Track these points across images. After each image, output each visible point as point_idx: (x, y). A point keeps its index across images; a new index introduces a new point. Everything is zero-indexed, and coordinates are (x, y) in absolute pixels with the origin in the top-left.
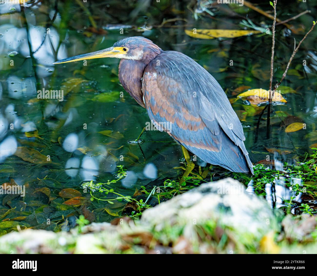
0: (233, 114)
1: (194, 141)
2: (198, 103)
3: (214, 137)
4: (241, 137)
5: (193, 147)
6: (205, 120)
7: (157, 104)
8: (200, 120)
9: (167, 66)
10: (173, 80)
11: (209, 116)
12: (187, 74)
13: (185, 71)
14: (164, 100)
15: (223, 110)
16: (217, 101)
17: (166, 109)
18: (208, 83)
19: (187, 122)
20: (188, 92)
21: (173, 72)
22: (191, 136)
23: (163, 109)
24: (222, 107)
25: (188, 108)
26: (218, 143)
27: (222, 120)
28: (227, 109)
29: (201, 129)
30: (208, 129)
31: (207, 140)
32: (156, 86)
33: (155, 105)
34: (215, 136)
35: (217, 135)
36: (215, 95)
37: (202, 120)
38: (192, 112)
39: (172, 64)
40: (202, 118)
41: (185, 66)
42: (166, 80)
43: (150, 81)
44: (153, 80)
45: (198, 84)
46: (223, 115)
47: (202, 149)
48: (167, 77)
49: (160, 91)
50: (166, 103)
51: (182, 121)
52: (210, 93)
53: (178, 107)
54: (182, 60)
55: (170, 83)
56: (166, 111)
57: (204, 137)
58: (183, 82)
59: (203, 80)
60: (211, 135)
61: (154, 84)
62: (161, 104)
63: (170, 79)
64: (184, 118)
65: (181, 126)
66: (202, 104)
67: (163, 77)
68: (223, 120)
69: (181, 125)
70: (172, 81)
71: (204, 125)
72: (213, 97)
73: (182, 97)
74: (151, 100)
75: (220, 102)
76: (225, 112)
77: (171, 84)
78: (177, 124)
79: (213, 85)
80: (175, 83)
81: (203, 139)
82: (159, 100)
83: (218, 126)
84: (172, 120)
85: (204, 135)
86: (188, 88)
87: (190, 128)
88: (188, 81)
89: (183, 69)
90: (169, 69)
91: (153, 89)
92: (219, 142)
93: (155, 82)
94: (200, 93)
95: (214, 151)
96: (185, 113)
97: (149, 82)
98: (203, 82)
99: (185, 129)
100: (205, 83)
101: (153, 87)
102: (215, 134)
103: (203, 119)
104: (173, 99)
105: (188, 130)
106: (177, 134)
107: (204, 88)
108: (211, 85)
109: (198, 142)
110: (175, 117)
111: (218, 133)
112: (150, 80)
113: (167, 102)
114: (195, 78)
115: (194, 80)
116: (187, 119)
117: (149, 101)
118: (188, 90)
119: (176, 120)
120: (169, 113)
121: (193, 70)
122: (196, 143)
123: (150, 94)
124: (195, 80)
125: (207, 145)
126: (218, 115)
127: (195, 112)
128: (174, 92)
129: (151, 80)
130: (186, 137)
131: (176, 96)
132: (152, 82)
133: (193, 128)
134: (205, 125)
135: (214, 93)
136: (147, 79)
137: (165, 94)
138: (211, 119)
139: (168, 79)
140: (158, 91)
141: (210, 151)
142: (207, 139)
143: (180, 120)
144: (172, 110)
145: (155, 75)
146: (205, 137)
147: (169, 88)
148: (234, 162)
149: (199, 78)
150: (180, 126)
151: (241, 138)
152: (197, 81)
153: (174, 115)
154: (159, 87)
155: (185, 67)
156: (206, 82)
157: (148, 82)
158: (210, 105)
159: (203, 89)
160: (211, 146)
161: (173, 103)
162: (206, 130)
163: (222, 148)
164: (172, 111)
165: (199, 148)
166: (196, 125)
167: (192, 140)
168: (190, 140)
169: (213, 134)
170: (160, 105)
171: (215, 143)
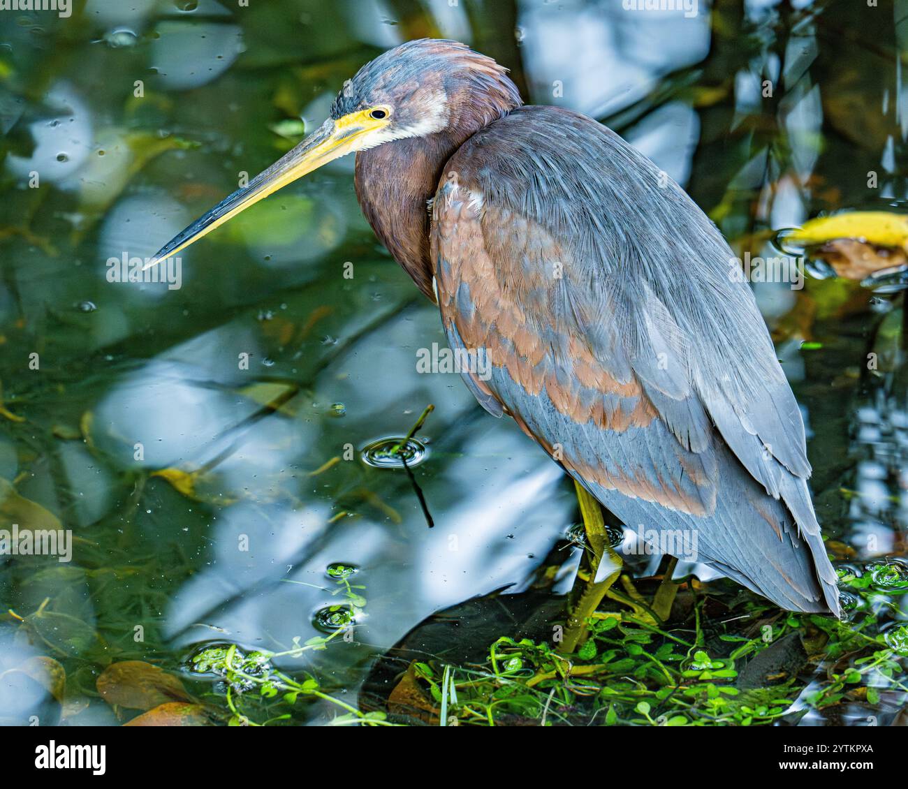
0: (767, 373)
1: (613, 469)
2: (634, 325)
3: (687, 457)
4: (793, 463)
5: (613, 489)
6: (655, 392)
7: (477, 313)
8: (638, 390)
9: (520, 173)
10: (542, 232)
11: (671, 381)
12: (595, 208)
13: (587, 195)
14: (504, 303)
15: (728, 357)
16: (705, 317)
17: (511, 335)
18: (679, 245)
19: (586, 394)
20: (593, 280)
21: (542, 197)
22: (602, 449)
23: (499, 334)
24: (725, 342)
25: (592, 342)
26: (702, 482)
27: (721, 396)
28: (746, 352)
29: (638, 426)
30: (665, 425)
31: (662, 469)
32: (479, 242)
33: (473, 314)
34: (692, 456)
35: (699, 452)
36: (700, 296)
37: (643, 391)
38: (608, 357)
39: (540, 166)
40: (644, 384)
41: (592, 174)
42: (517, 226)
43: (458, 221)
44: (469, 220)
45: (634, 248)
46: (725, 379)
47: (642, 501)
48: (517, 215)
49: (490, 265)
50: (513, 315)
51: (569, 388)
52: (683, 286)
53: (557, 337)
54: (584, 150)
55: (529, 240)
56: (510, 343)
57: (649, 458)
58: (576, 240)
59: (657, 232)
60: (678, 450)
61: (471, 235)
62: (492, 315)
63: (529, 223)
64: (576, 375)
65: (563, 407)
66: (646, 330)
67: (504, 215)
68: (725, 395)
69: (565, 403)
70: (538, 232)
71: (649, 410)
72: (692, 301)
73: (572, 300)
74: (456, 298)
75: (720, 323)
76: (737, 362)
77: (535, 245)
78: (550, 398)
79: (699, 253)
80: (548, 241)
81: (645, 462)
82: (488, 301)
83: (704, 420)
84: (533, 379)
85: (649, 446)
86: (594, 265)
87: (598, 416)
88: (596, 235)
89: (579, 187)
90: (528, 184)
91: (463, 256)
92: (707, 477)
93: (476, 226)
94: (642, 287)
95: (687, 512)
96: (581, 359)
97: (452, 227)
98: (657, 242)
99: (581, 421)
100: (665, 246)
101: (466, 249)
102: (693, 450)
103: (647, 387)
104: (537, 303)
105: (591, 425)
106: (550, 434)
107: (662, 264)
108: (693, 252)
109: (630, 473)
110: (542, 369)
111: (702, 445)
112: (456, 217)
113: (516, 312)
114: (626, 227)
115: (620, 231)
116: (587, 384)
117: (453, 298)
118: (596, 273)
119: (548, 382)
120: (522, 355)
121: (621, 191)
122: (623, 477)
123: (455, 274)
124: (627, 234)
125: (663, 487)
126: (708, 373)
127: (620, 359)
128: (542, 278)
129: (459, 217)
130: (584, 452)
131: (549, 293)
132: (465, 226)
133: (609, 418)
134: (656, 412)
135: (698, 288)
136: (446, 213)
137: (510, 281)
138: (677, 390)
139: (523, 223)
140: (484, 266)
141: (673, 509)
142: (662, 464)
143: (558, 383)
144: (534, 345)
145: (476, 199)
146: (653, 455)
147: (526, 259)
148: (762, 559)
149: (644, 225)
150: (560, 407)
151: (795, 469)
152: (634, 239)
153: (540, 365)
154: (487, 249)
155: (591, 181)
156: (669, 242)
157: (448, 224)
158: (676, 333)
159: (654, 271)
160: (677, 492)
161: (539, 318)
162: (660, 430)
163: (718, 501)
164: (531, 346)
165: (635, 497)
166: (621, 409)
167: (606, 462)
168: (600, 462)
169: (683, 448)
170: (489, 319)
171: (690, 479)
